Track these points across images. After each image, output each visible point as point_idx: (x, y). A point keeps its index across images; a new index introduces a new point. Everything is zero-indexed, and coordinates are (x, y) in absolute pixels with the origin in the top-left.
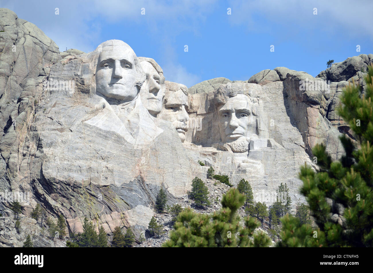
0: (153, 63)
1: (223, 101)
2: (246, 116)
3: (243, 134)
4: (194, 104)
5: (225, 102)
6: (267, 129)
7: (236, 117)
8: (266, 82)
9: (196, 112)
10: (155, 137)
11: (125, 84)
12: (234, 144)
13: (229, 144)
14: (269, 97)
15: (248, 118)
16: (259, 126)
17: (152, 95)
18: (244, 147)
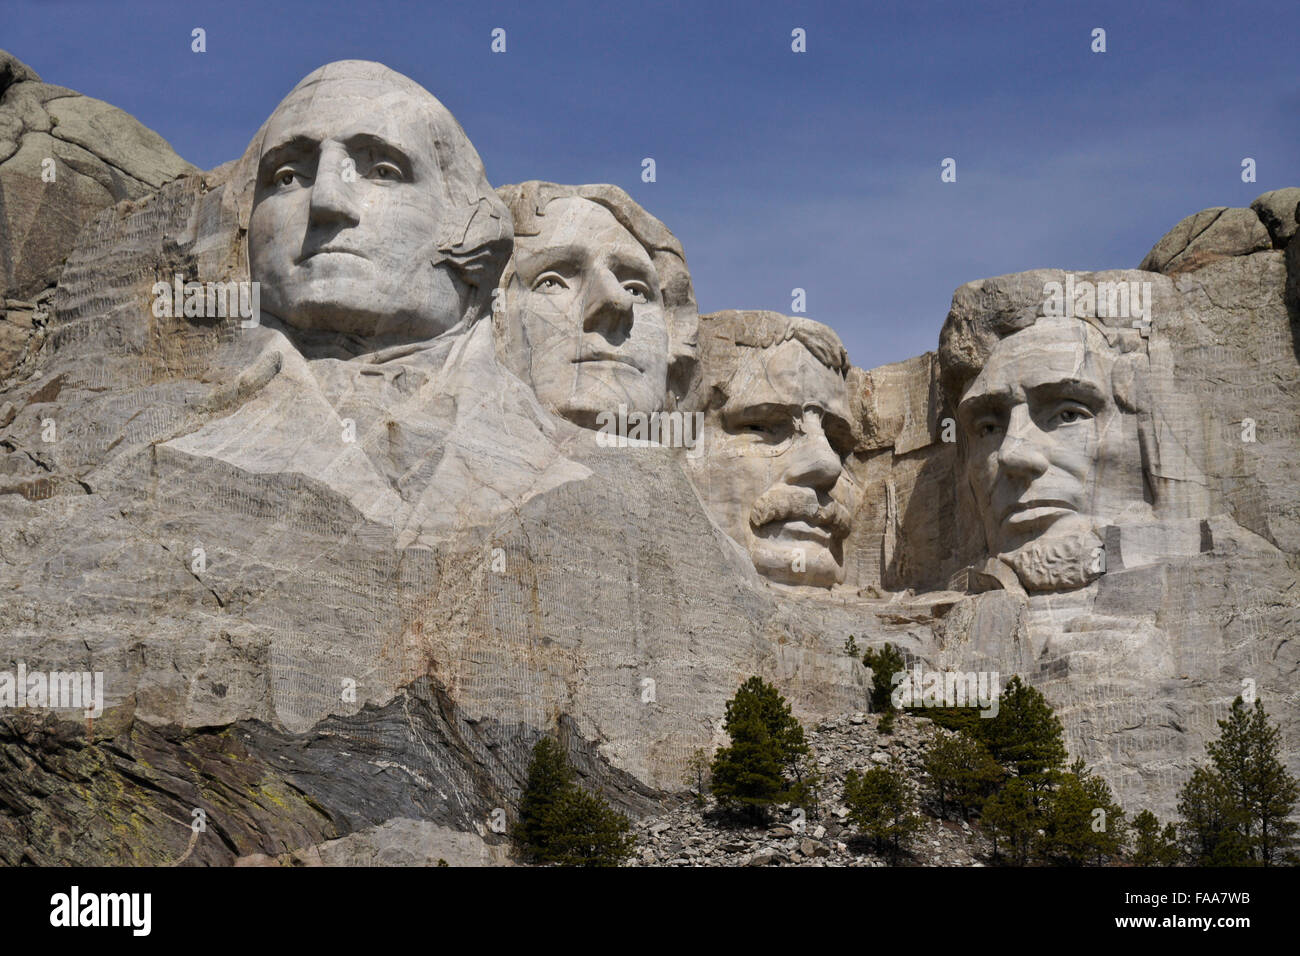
0: (614, 203)
1: (970, 355)
2: (1085, 416)
3: (1072, 504)
4: (877, 410)
5: (981, 360)
6: (1197, 471)
7: (1032, 425)
8: (1200, 262)
9: (892, 448)
10: (528, 496)
11: (371, 251)
12: (1030, 553)
13: (1009, 556)
14: (1210, 327)
15: (1093, 426)
16: (1153, 460)
17: (598, 342)
18: (1074, 561)
